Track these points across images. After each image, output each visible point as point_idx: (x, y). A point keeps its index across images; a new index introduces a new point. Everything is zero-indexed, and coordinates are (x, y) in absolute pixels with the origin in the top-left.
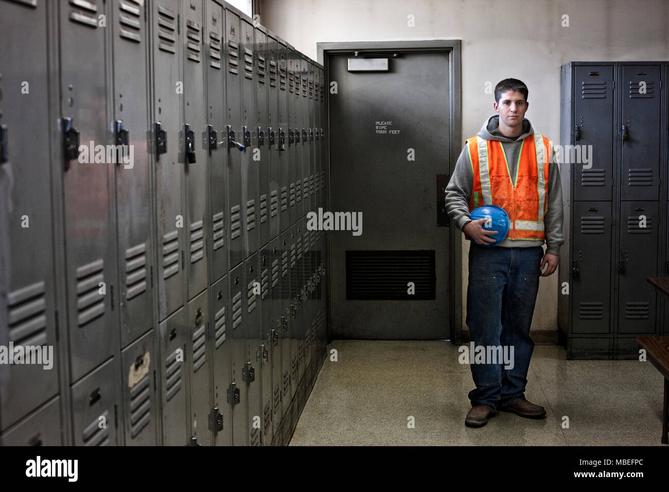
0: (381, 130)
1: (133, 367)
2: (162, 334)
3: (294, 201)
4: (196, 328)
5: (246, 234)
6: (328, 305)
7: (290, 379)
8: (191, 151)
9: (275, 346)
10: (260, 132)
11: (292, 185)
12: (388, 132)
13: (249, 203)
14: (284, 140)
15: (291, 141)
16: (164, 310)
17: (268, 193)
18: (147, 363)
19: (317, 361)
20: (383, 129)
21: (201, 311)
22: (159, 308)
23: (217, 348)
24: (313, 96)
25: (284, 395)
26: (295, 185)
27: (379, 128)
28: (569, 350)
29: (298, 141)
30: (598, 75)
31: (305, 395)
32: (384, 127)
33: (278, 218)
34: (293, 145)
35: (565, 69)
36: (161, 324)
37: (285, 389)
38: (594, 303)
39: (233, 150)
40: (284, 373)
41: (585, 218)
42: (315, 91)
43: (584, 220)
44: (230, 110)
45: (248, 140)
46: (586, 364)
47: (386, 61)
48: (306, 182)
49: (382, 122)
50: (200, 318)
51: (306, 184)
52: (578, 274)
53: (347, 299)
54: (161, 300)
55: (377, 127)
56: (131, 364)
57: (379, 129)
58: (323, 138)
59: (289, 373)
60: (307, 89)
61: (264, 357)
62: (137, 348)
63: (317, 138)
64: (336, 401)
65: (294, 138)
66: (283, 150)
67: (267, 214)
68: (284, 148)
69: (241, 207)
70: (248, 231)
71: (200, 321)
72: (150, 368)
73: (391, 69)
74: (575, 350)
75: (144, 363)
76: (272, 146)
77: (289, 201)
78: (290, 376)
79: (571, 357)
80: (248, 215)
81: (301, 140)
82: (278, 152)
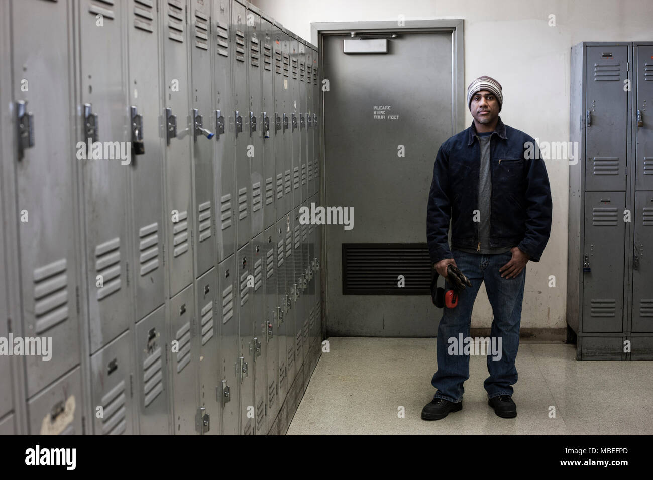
0: (379, 115)
1: (47, 419)
2: (96, 369)
3: (281, 193)
4: (148, 353)
5: (220, 234)
6: (323, 301)
7: (277, 388)
8: (138, 140)
9: (258, 356)
10: (237, 117)
11: (279, 175)
12: (386, 117)
13: (223, 198)
14: (268, 127)
15: (278, 127)
16: (98, 337)
17: (249, 185)
18: (70, 409)
19: (310, 362)
20: (381, 115)
21: (155, 332)
22: (90, 337)
23: (179, 372)
24: (305, 79)
25: (270, 407)
26: (283, 175)
27: (377, 113)
28: (579, 350)
29: (286, 126)
30: (611, 56)
31: (295, 402)
32: (382, 112)
33: (262, 214)
34: (280, 131)
35: (576, 50)
36: (93, 357)
37: (270, 401)
38: (606, 300)
39: (201, 138)
40: (269, 383)
41: (597, 209)
42: (307, 73)
43: (595, 211)
44: (196, 91)
45: (221, 126)
46: (598, 365)
47: (384, 42)
48: (297, 171)
49: (380, 107)
50: (154, 340)
51: (297, 174)
52: (590, 269)
53: (343, 294)
54: (93, 326)
55: (375, 113)
56: (45, 416)
57: (376, 115)
58: (316, 125)
59: (275, 382)
60: (298, 71)
61: (243, 371)
62: (54, 393)
63: (310, 125)
64: (329, 408)
65: (281, 124)
66: (267, 137)
67: (248, 209)
68: (268, 135)
69: (213, 204)
70: (222, 230)
71: (154, 344)
72: (75, 415)
73: (389, 51)
74: (585, 350)
75: (67, 409)
76: (254, 133)
77: (275, 193)
78: (277, 385)
79: (581, 357)
80: (223, 212)
81: (291, 126)
82: (262, 139)
